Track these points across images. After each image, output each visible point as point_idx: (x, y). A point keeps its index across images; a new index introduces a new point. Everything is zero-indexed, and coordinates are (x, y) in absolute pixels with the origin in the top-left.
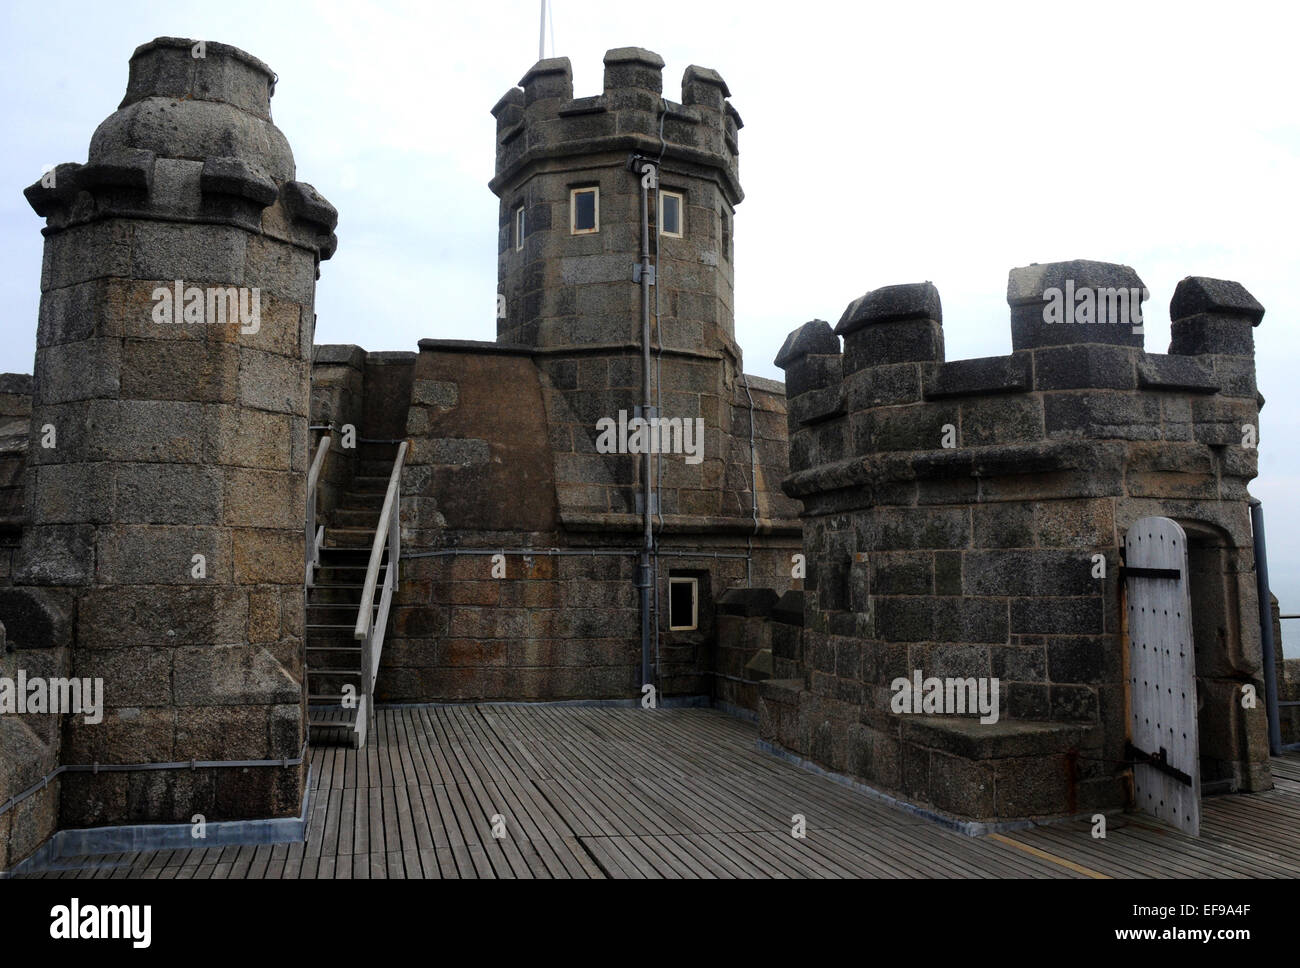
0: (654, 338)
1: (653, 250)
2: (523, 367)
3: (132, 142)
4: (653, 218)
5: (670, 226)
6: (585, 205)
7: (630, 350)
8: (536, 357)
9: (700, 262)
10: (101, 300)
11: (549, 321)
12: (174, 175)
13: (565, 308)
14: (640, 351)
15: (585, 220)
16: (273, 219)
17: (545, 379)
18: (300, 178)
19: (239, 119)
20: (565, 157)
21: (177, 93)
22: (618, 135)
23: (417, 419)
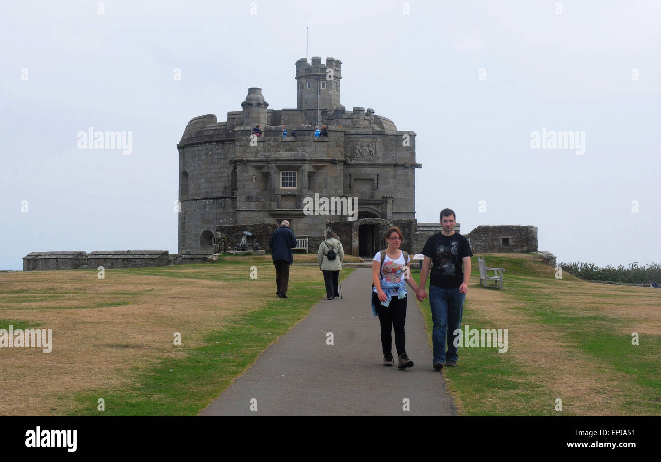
0: (320, 107)
1: (320, 92)
2: (299, 112)
3: (250, 100)
4: (320, 87)
5: (324, 87)
6: (309, 84)
7: (315, 109)
8: (301, 111)
9: (329, 93)
10: (249, 115)
11: (303, 105)
12: (254, 102)
13: (306, 102)
14: (317, 109)
15: (309, 87)
16: (263, 106)
17: (303, 114)
18: (265, 101)
19: (259, 96)
20: (305, 76)
21: (254, 94)
22: (313, 73)
23: (282, 122)
